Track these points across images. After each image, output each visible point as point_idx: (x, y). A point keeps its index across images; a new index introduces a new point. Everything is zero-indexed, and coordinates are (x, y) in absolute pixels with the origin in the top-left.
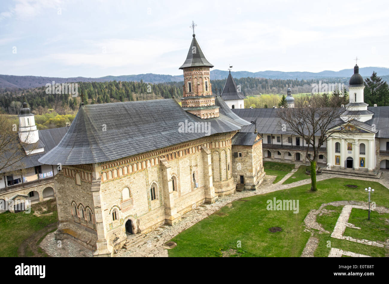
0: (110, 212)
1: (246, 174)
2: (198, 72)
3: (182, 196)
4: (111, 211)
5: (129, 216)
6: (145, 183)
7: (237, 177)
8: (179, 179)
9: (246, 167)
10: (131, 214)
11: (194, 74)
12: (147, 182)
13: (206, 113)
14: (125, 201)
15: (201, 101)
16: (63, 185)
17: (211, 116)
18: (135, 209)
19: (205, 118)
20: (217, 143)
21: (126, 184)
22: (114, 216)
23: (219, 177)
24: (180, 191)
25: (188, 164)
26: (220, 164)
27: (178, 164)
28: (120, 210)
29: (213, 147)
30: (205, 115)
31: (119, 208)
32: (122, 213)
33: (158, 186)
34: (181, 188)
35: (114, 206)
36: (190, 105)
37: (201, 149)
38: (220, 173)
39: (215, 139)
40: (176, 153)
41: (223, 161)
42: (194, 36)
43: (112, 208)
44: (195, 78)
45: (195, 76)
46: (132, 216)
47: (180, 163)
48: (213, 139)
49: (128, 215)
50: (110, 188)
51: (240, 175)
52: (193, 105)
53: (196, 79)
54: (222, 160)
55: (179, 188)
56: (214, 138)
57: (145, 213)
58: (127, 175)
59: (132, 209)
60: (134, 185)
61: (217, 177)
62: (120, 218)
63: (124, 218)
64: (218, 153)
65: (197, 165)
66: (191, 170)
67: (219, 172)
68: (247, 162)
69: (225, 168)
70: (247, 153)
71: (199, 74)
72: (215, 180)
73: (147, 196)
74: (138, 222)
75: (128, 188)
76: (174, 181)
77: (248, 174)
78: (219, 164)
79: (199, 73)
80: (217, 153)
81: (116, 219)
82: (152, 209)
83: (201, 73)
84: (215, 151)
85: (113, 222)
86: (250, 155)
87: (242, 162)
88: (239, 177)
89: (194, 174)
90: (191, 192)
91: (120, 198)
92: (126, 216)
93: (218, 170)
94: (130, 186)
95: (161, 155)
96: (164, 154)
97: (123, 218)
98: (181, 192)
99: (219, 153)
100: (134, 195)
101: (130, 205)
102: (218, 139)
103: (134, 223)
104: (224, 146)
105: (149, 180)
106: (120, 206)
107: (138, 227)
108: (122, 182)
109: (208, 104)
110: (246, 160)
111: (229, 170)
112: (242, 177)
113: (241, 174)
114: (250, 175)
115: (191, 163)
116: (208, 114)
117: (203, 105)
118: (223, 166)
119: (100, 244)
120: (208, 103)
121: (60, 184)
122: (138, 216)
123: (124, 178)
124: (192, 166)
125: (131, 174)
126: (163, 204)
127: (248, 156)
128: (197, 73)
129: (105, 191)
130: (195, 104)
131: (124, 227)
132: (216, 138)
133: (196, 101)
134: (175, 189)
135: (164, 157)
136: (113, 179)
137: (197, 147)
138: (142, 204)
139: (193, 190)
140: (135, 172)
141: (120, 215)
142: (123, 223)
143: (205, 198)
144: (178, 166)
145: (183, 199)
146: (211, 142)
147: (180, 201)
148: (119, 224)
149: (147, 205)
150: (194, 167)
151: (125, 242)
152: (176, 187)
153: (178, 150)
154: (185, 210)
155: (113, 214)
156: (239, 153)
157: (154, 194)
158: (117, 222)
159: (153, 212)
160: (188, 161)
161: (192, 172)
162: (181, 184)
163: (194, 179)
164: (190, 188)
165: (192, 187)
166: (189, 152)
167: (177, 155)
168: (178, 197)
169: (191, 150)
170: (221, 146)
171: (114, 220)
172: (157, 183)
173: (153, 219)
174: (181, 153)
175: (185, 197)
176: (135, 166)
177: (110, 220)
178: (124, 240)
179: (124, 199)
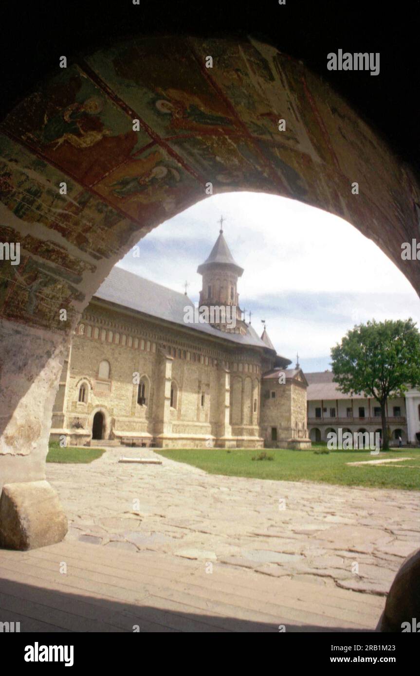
0: (77, 384)
1: (281, 424)
3: (182, 420)
4: (78, 382)
5: (102, 406)
7: (267, 430)
8: (181, 391)
9: (281, 413)
10: (106, 404)
11: (217, 274)
14: (100, 380)
18: (112, 401)
20: (241, 365)
21: (108, 356)
22: (82, 396)
23: (240, 418)
24: (180, 410)
25: (196, 376)
26: (242, 397)
27: (182, 368)
28: (92, 389)
29: (235, 370)
31: (91, 385)
32: (92, 395)
33: (150, 385)
34: (183, 406)
35: (84, 378)
37: (217, 365)
38: (242, 412)
40: (182, 352)
41: (247, 394)
42: (221, 232)
43: (81, 379)
44: (218, 279)
46: (106, 408)
47: (185, 368)
49: (100, 403)
50: (85, 348)
51: (270, 426)
53: (219, 281)
54: (245, 390)
55: (179, 404)
56: (237, 358)
57: (125, 414)
58: (110, 344)
59: (108, 399)
60: (117, 363)
61: (237, 417)
62: (89, 401)
63: (94, 405)
65: (208, 385)
66: (200, 387)
67: (240, 409)
68: (283, 405)
69: (250, 406)
70: (284, 392)
71: (223, 275)
72: (234, 421)
74: (113, 422)
75: (109, 363)
76: (174, 392)
77: (284, 424)
78: (240, 397)
80: (240, 379)
81: (83, 400)
82: (136, 415)
83: (226, 273)
84: (237, 376)
85: (79, 403)
86: (288, 394)
87: (276, 406)
88: (270, 430)
89: (202, 397)
91: (94, 371)
92: (97, 403)
93: (239, 405)
94: (112, 361)
95: (161, 342)
96: (165, 343)
98: (182, 413)
99: (242, 379)
101: (106, 391)
102: (242, 358)
103: (108, 421)
104: (251, 371)
107: (112, 430)
108: (102, 350)
110: (282, 403)
111: (255, 411)
112: (274, 430)
113: (273, 424)
114: (287, 426)
115: (200, 376)
118: (247, 402)
122: (115, 413)
123: (106, 346)
124: (202, 382)
125: (117, 345)
126: (153, 416)
127: (285, 396)
128: (220, 273)
131: (91, 418)
134: (173, 404)
135: (164, 347)
136: (92, 339)
137: (212, 359)
138: (123, 398)
139: (198, 420)
140: (123, 346)
141: (90, 396)
142: (91, 412)
143: (216, 440)
144: (182, 372)
145: (183, 426)
146: (232, 363)
147: (179, 425)
148: (86, 410)
149: (130, 405)
150: (204, 386)
151: (88, 439)
152: (176, 401)
153: (185, 349)
154: (185, 442)
155: (81, 390)
156: (271, 391)
157: (143, 395)
158: (83, 405)
159: (136, 420)
160: (197, 372)
161: (201, 391)
162: (182, 400)
163: (202, 405)
164: (196, 414)
165: (198, 415)
166: (199, 360)
167: (182, 356)
168: (176, 418)
169: (202, 358)
170: (246, 370)
171: (80, 400)
172: (149, 379)
173: (134, 430)
174: (188, 355)
175: (186, 423)
176: (124, 338)
177: (75, 397)
178: (89, 436)
179: (100, 376)
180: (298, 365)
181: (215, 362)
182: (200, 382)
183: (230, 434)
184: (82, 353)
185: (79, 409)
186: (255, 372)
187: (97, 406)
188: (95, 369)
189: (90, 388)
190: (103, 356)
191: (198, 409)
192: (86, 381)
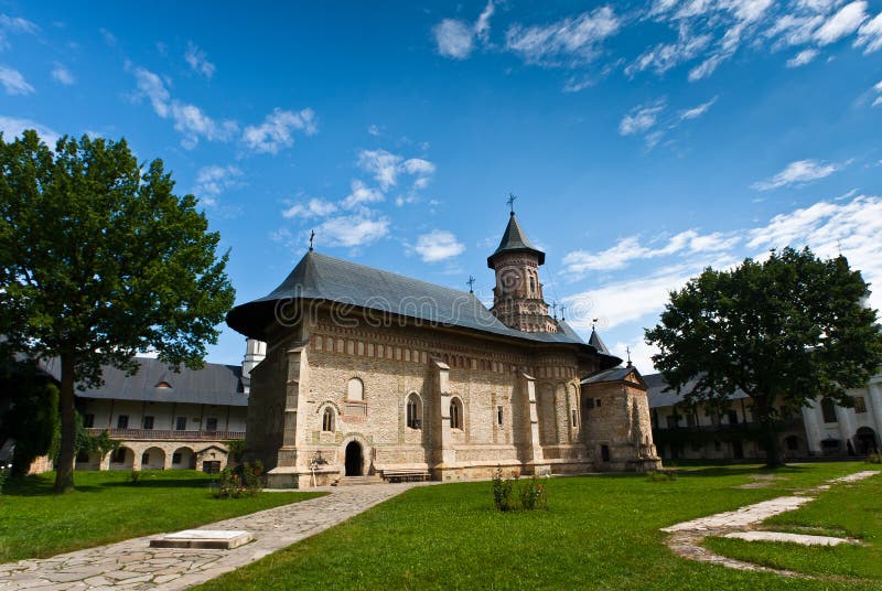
0: (319, 410)
1: (612, 440)
2: (516, 261)
3: (473, 444)
4: (320, 407)
5: (355, 434)
6: (396, 386)
7: (594, 449)
8: (468, 408)
9: (611, 426)
10: (362, 432)
11: (510, 264)
12: (402, 386)
14: (351, 402)
15: (521, 303)
18: (370, 426)
20: (549, 370)
21: (359, 372)
22: (328, 424)
24: (468, 432)
25: (487, 387)
26: (554, 410)
27: (466, 379)
28: (340, 414)
29: (542, 376)
31: (339, 410)
32: (342, 422)
33: (423, 405)
34: (472, 426)
35: (328, 402)
37: (517, 372)
38: (556, 428)
39: (544, 360)
40: (465, 360)
41: (561, 404)
43: (324, 403)
46: (362, 436)
48: (541, 361)
49: (354, 431)
51: (600, 444)
54: (558, 400)
55: (467, 425)
57: (389, 441)
58: (362, 357)
59: (365, 425)
60: (373, 381)
62: (337, 429)
63: (345, 433)
64: (551, 387)
65: (506, 397)
66: (494, 401)
67: (553, 424)
69: (567, 419)
70: (613, 397)
72: (548, 440)
73: (397, 411)
74: (373, 453)
75: (361, 381)
76: (458, 409)
77: (616, 439)
78: (552, 410)
80: (549, 387)
81: (329, 429)
82: (406, 441)
83: (521, 261)
84: (545, 384)
85: (323, 432)
87: (603, 416)
88: (599, 449)
89: (500, 412)
90: (492, 444)
91: (342, 392)
92: (350, 431)
94: (365, 378)
95: (434, 350)
96: (438, 351)
97: (343, 432)
98: (471, 435)
100: (372, 399)
101: (360, 415)
102: (550, 361)
103: (366, 452)
104: (563, 375)
105: (406, 384)
106: (340, 406)
107: (372, 463)
108: (351, 365)
110: (611, 412)
111: (574, 425)
112: (605, 448)
113: (602, 441)
114: (621, 442)
115: (493, 387)
117: (525, 311)
118: (562, 415)
119: (284, 456)
120: (533, 309)
122: (374, 441)
123: (356, 361)
124: (497, 394)
125: (371, 359)
126: (430, 441)
128: (514, 262)
129: (314, 368)
131: (342, 450)
134: (458, 425)
135: (439, 355)
136: (335, 353)
137: (508, 366)
138: (385, 422)
139: (496, 442)
140: (379, 359)
141: (338, 423)
142: (341, 443)
143: (523, 466)
144: (468, 384)
145: (474, 450)
146: (538, 367)
147: (468, 451)
148: (334, 441)
149: (397, 429)
150: (500, 399)
151: (337, 477)
152: (460, 421)
153: (468, 355)
154: (478, 471)
155: (325, 416)
156: (595, 399)
157: (415, 417)
158: (329, 435)
159: (406, 448)
160: (489, 382)
161: (497, 405)
162: (472, 418)
163: (500, 422)
164: (491, 434)
165: (495, 435)
166: (490, 367)
167: (465, 364)
168: (463, 441)
169: (494, 365)
170: (557, 375)
171: (324, 429)
172: (421, 397)
173: (404, 460)
174: (474, 363)
175: (478, 447)
176: (381, 348)
177: (318, 425)
178: (338, 473)
179: (350, 398)
180: (630, 363)
181: (514, 368)
182: (493, 395)
183: (542, 457)
185: (323, 439)
186: (569, 375)
187: (350, 434)
188: (343, 390)
189: (337, 414)
190: (352, 374)
191: (495, 428)
192: (330, 405)
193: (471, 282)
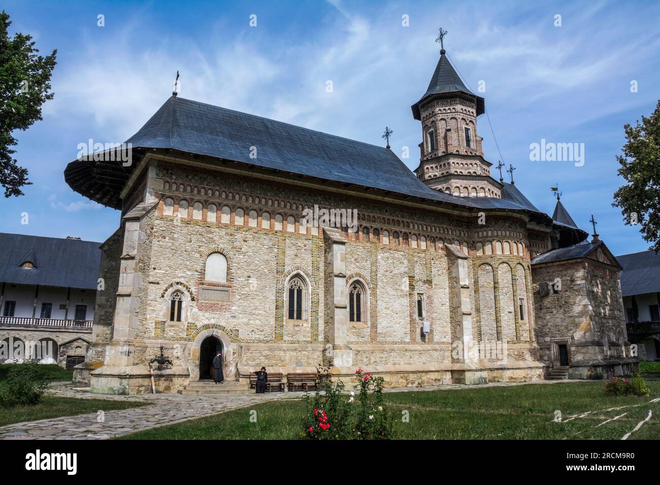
0: (164, 293)
1: (573, 338)
2: (447, 108)
3: (381, 343)
4: (166, 290)
5: (215, 326)
6: (273, 264)
7: (549, 349)
8: (374, 294)
9: (571, 319)
10: (223, 324)
11: (440, 112)
12: (281, 264)
13: (464, 186)
14: (209, 285)
15: (453, 161)
16: (114, 264)
17: (477, 193)
18: (234, 317)
19: (462, 195)
20: (488, 245)
21: (221, 246)
22: (175, 312)
23: (496, 332)
24: (374, 326)
25: (403, 268)
26: (495, 297)
27: (373, 256)
28: (193, 299)
29: (479, 254)
30: (461, 188)
31: (191, 294)
32: (195, 310)
33: (310, 288)
34: (380, 320)
35: (178, 283)
36: (430, 174)
37: (445, 248)
38: (497, 320)
39: (483, 234)
40: (372, 232)
41: (504, 291)
42: (443, 52)
43: (171, 285)
44: (442, 119)
45: (440, 117)
46: (223, 329)
47: (379, 257)
48: (478, 234)
49: (213, 322)
50: (176, 236)
51: (556, 343)
52: (437, 174)
53: (443, 122)
54: (501, 285)
55: (372, 317)
56: (480, 233)
57: (262, 337)
58: (226, 226)
59: (228, 314)
60: (241, 257)
61: (490, 331)
62: (189, 319)
63: (199, 325)
64: (490, 268)
65: (429, 282)
66: (412, 287)
67: (493, 317)
68: (574, 304)
69: (512, 309)
70: (572, 282)
71: (449, 111)
72: (485, 339)
73: (273, 298)
74: (239, 352)
75: (225, 256)
76: (362, 296)
78: (493, 297)
79: (449, 109)
81: (179, 319)
82: (286, 338)
83: (454, 108)
84: (483, 264)
85: (169, 323)
86: (579, 285)
87: (560, 307)
88: (554, 350)
89: (420, 302)
90: (408, 343)
91: (197, 271)
92: (206, 322)
93: (493, 311)
97: (197, 323)
98: (379, 331)
99: (492, 267)
100: (239, 281)
101: (223, 301)
102: (490, 234)
103: (228, 349)
104: (507, 253)
105: (287, 261)
106: (193, 289)
107: (237, 365)
108: (211, 236)
109: (472, 171)
110: (571, 301)
111: (522, 318)
112: (563, 347)
113: (558, 338)
114: (584, 340)
115: (412, 267)
116: (470, 189)
117: (459, 171)
118: (507, 306)
119: (113, 352)
120: (470, 168)
121: (110, 260)
122: (240, 336)
123: (217, 230)
124: (417, 278)
125: (240, 229)
127: (575, 288)
128: (445, 109)
129: (160, 239)
130: (440, 171)
131: (195, 347)
132: (485, 234)
133: (442, 163)
134: (362, 319)
136: (189, 220)
137: (433, 240)
138: (257, 312)
139: (414, 341)
140: (250, 229)
141: (189, 312)
142: (193, 337)
144: (374, 263)
145: (382, 351)
147: (373, 352)
148: (184, 335)
149: (272, 322)
150: (420, 283)
151: (186, 382)
152: (365, 312)
153: (375, 225)
155: (173, 302)
156: (551, 284)
157: (299, 306)
158: (178, 326)
159: (285, 345)
160: (406, 262)
161: (416, 292)
162: (379, 307)
163: (420, 314)
164: (408, 330)
165: (413, 331)
166: (407, 242)
167: (371, 236)
168: (367, 339)
169: (413, 239)
170: (499, 252)
171: (172, 319)
172: (307, 279)
173: (282, 363)
174: (384, 234)
175: (388, 347)
177: (161, 313)
178: (187, 376)
179: (209, 278)
180: (595, 236)
181: (440, 244)
182: (411, 278)
184: (170, 244)
185: (170, 333)
186: (515, 254)
187: (206, 327)
188: (199, 268)
189: (190, 299)
190: (213, 247)
191: (412, 321)
192: (180, 287)
193: (387, 134)
